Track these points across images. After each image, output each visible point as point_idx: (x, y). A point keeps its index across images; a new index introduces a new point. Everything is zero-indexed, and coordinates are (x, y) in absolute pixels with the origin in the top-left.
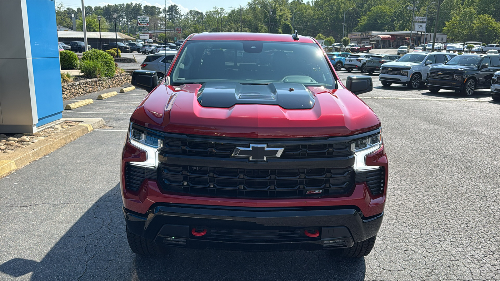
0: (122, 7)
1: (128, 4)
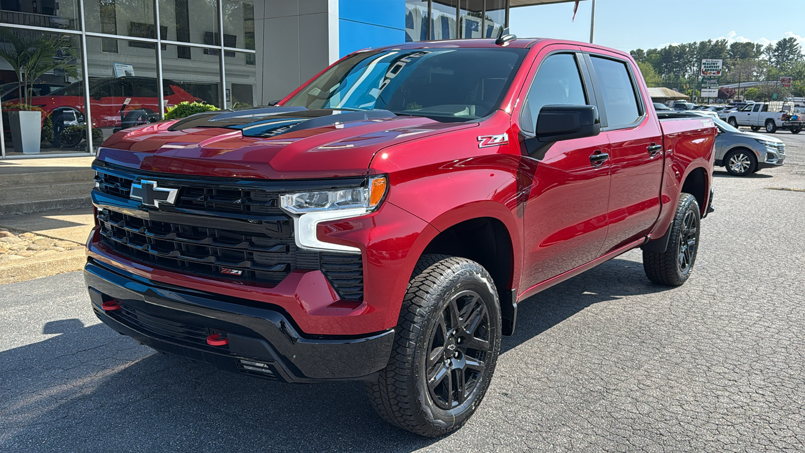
0: (693, 47)
1: (703, 42)
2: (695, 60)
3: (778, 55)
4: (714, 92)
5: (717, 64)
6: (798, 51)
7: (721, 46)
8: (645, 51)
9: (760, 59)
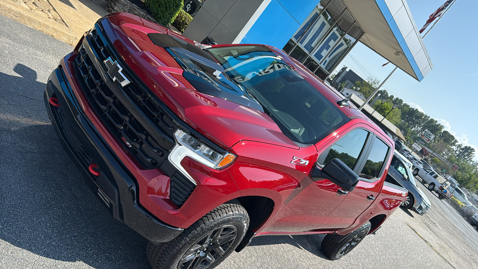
0: (427, 118)
1: (433, 119)
2: (423, 125)
3: (461, 152)
4: (419, 148)
5: (431, 136)
6: (471, 157)
7: (439, 128)
8: (404, 103)
9: (452, 147)
